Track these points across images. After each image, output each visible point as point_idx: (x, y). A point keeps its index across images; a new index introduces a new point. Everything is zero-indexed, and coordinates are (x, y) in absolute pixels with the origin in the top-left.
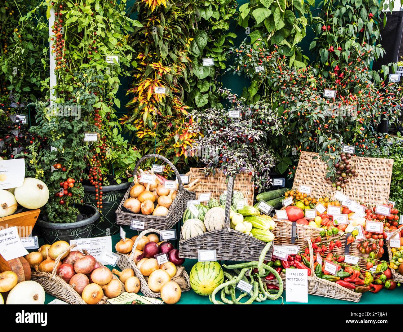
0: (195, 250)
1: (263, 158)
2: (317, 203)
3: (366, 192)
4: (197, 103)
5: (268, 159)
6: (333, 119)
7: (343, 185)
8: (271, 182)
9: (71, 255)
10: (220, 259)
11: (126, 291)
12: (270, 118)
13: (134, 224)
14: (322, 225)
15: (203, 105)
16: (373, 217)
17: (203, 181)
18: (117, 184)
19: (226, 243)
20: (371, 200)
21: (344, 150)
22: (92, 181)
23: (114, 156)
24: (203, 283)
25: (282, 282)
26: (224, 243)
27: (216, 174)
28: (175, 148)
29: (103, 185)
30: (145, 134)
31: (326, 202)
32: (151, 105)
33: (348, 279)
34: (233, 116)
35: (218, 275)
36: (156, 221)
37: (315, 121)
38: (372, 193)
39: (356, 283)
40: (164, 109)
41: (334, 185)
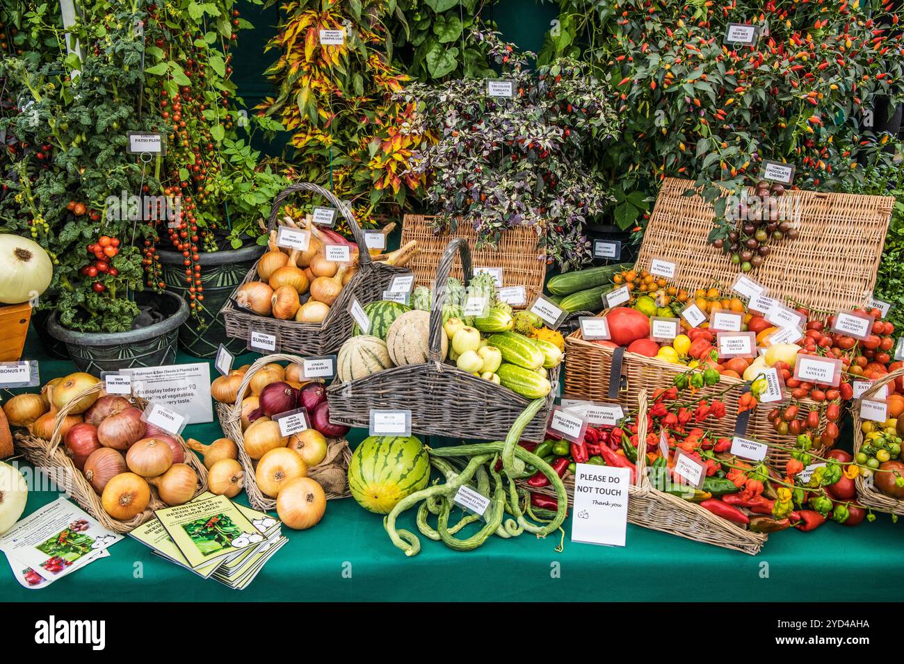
0: (363, 409)
1: (573, 193)
2: (690, 301)
3: (814, 279)
4: (431, 70)
5: (586, 195)
6: (739, 96)
7: (758, 259)
8: (587, 249)
9: (99, 405)
10: (422, 432)
11: (210, 491)
12: (586, 98)
13: (255, 339)
14: (690, 358)
15: (445, 72)
16: (822, 343)
17: (432, 244)
18: (232, 249)
19: (434, 398)
20: (823, 299)
21: (767, 175)
22: (177, 242)
23: (224, 188)
24: (370, 487)
25: (564, 493)
26: (429, 396)
27: (461, 229)
28: (371, 171)
29: (201, 251)
30: (309, 138)
31: (711, 300)
32: (317, 73)
33: (733, 499)
34: (497, 94)
35: (409, 470)
36: (303, 335)
37: (688, 100)
38: (829, 280)
39: (753, 509)
40: (348, 83)
41: (736, 258)
